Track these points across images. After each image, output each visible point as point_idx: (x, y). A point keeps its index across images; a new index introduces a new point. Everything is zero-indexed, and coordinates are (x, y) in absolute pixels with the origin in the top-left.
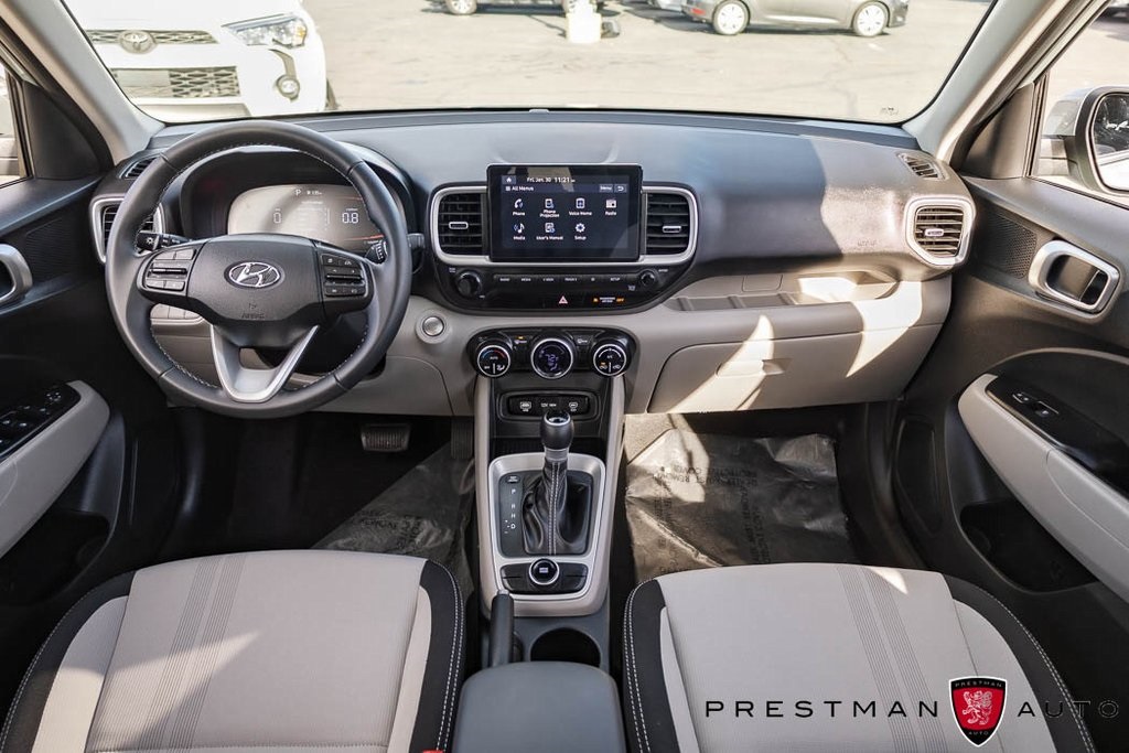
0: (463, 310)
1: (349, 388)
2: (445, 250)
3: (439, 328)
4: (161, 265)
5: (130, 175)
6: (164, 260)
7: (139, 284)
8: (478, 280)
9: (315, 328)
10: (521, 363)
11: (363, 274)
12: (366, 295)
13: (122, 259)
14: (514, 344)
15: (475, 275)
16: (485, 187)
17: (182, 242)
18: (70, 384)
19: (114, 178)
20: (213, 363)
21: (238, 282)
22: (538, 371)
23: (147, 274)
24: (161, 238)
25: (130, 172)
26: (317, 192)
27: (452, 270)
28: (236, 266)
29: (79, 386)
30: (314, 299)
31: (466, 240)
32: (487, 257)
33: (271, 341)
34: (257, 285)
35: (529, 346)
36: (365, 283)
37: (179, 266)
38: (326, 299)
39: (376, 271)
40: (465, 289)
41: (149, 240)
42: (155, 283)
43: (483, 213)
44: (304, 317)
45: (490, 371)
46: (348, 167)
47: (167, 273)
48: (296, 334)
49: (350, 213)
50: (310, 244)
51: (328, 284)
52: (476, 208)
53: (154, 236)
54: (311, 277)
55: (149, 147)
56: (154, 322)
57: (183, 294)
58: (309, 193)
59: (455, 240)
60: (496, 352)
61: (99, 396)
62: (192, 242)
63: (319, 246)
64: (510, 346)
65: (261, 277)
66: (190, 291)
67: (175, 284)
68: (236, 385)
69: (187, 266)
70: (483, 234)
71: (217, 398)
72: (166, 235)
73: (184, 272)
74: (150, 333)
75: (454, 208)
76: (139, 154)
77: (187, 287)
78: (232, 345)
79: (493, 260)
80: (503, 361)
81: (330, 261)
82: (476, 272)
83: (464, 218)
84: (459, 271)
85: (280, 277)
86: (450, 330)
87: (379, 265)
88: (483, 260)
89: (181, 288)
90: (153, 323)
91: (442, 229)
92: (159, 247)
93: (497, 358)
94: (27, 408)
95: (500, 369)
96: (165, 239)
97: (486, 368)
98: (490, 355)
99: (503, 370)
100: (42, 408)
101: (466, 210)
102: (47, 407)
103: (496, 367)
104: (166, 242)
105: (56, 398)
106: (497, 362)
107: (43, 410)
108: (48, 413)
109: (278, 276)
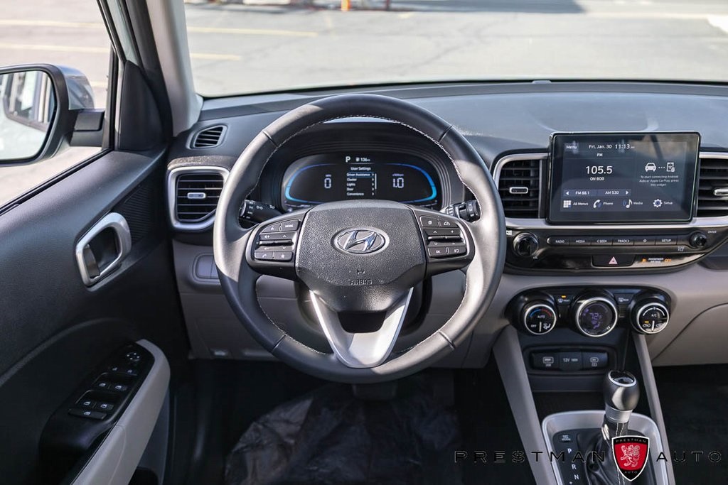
5: (197, 145)
6: (270, 233)
7: (249, 257)
9: (412, 291)
11: (463, 234)
14: (557, 303)
16: (546, 155)
18: (140, 343)
22: (583, 329)
23: (256, 246)
26: (365, 159)
27: (509, 233)
29: (149, 346)
32: (544, 220)
35: (573, 306)
36: (466, 241)
37: (285, 237)
43: (541, 178)
45: (536, 330)
47: (274, 245)
49: (397, 178)
55: (201, 119)
57: (291, 264)
58: (358, 160)
60: (543, 311)
64: (554, 305)
67: (283, 255)
75: (510, 174)
76: (195, 125)
79: (547, 223)
80: (548, 318)
81: (430, 222)
84: (515, 234)
93: (544, 317)
94: (116, 369)
95: (546, 327)
96: (251, 205)
97: (532, 326)
98: (537, 314)
99: (549, 329)
100: (130, 369)
101: (520, 176)
102: (131, 367)
103: (543, 326)
104: (252, 208)
105: (136, 358)
106: (543, 321)
107: (130, 371)
108: (136, 375)
109: (383, 240)
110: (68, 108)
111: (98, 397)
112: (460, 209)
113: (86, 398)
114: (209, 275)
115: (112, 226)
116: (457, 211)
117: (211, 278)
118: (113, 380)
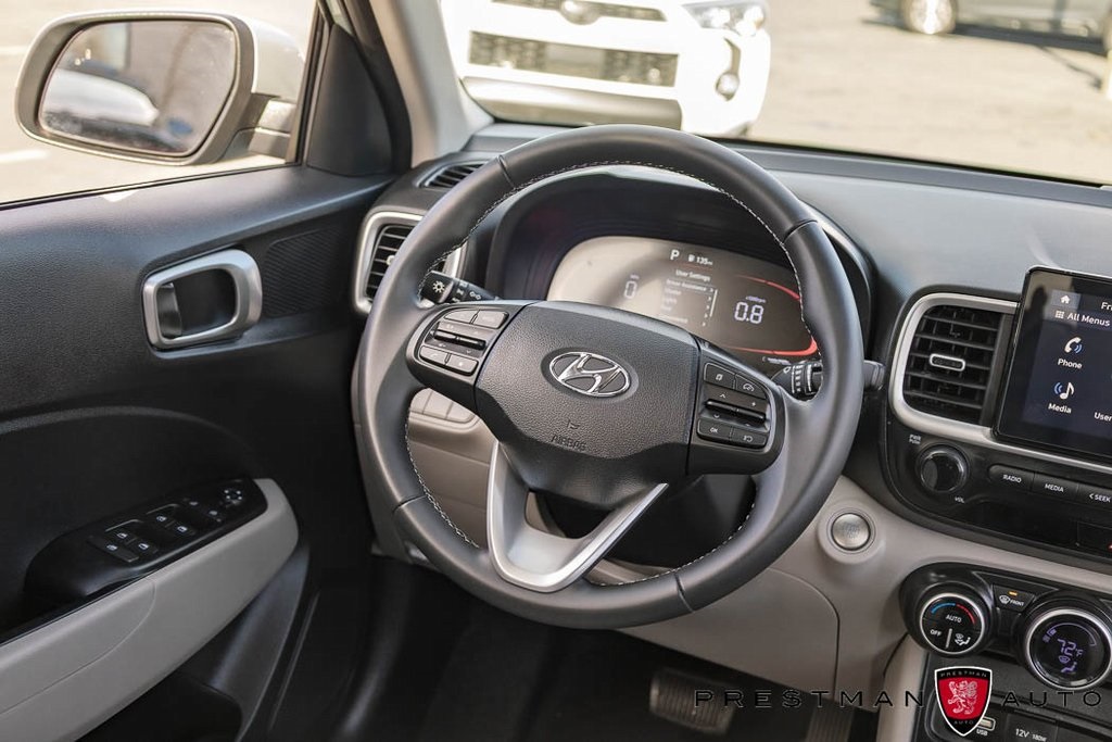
0: (915, 515)
1: (696, 608)
2: (911, 401)
3: (860, 538)
4: (449, 328)
5: (432, 184)
6: (456, 321)
7: (410, 351)
8: (962, 468)
9: (661, 487)
10: (1004, 641)
11: (771, 412)
12: (767, 449)
13: (397, 307)
14: (996, 602)
15: (957, 457)
16: (1015, 305)
17: (482, 299)
18: (259, 482)
19: (409, 185)
20: (485, 507)
21: (560, 379)
22: (1036, 667)
23: (427, 337)
24: (456, 287)
25: (432, 179)
26: (704, 261)
27: (915, 439)
28: (564, 353)
29: (270, 489)
30: (675, 438)
31: (952, 391)
32: (988, 430)
33: (585, 491)
34: (589, 392)
35: (1027, 616)
36: (771, 427)
37: (476, 335)
38: (696, 441)
39: (795, 412)
40: (929, 478)
41: (438, 286)
42: (434, 353)
43: (998, 351)
44: (650, 463)
45: (940, 641)
46: (789, 226)
47: (456, 342)
48: (627, 489)
49: (751, 304)
50: (691, 342)
51: (706, 415)
52: (987, 338)
53: (446, 281)
54: (680, 398)
55: (466, 148)
56: (414, 418)
57: (470, 380)
58: (691, 258)
59: (931, 386)
60: (962, 609)
61: (292, 513)
62: (497, 301)
63: (705, 348)
64: (989, 604)
65: (599, 379)
66: (481, 379)
67: (463, 362)
68: (513, 553)
69: (488, 338)
70: (990, 387)
71: (477, 566)
72: (464, 284)
73: (480, 346)
74: (402, 433)
75: (944, 330)
76: (451, 156)
77: (478, 371)
78: (520, 481)
79: (998, 438)
80: (968, 627)
81: (720, 377)
82: (960, 453)
83: (958, 352)
84: (925, 445)
85: (631, 386)
86: (881, 545)
87: (800, 403)
88: (978, 434)
89: (470, 371)
90: (410, 419)
91: (915, 363)
92: (449, 300)
93: (959, 620)
94: (194, 504)
95: (960, 641)
96: (462, 289)
97: (934, 632)
98: (949, 610)
99: (965, 647)
100: (214, 510)
101: (964, 337)
102: (220, 509)
103: (954, 637)
104: (462, 293)
105: (236, 498)
106: (957, 628)
107: (214, 513)
108: (219, 520)
109: (627, 384)
110: (250, 88)
111: (142, 533)
112: (814, 370)
113: (124, 529)
114: (444, 415)
115: (229, 269)
116: (809, 371)
117: (445, 419)
118: (182, 516)
